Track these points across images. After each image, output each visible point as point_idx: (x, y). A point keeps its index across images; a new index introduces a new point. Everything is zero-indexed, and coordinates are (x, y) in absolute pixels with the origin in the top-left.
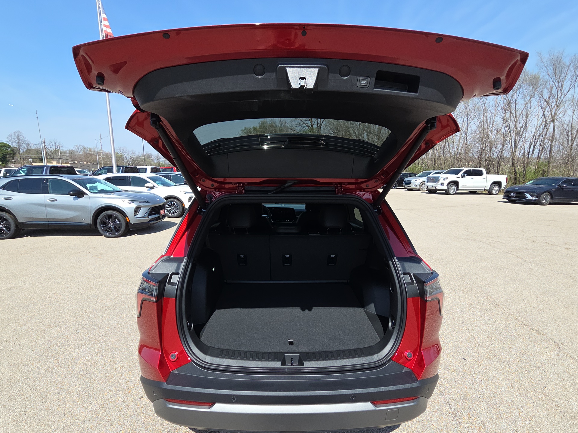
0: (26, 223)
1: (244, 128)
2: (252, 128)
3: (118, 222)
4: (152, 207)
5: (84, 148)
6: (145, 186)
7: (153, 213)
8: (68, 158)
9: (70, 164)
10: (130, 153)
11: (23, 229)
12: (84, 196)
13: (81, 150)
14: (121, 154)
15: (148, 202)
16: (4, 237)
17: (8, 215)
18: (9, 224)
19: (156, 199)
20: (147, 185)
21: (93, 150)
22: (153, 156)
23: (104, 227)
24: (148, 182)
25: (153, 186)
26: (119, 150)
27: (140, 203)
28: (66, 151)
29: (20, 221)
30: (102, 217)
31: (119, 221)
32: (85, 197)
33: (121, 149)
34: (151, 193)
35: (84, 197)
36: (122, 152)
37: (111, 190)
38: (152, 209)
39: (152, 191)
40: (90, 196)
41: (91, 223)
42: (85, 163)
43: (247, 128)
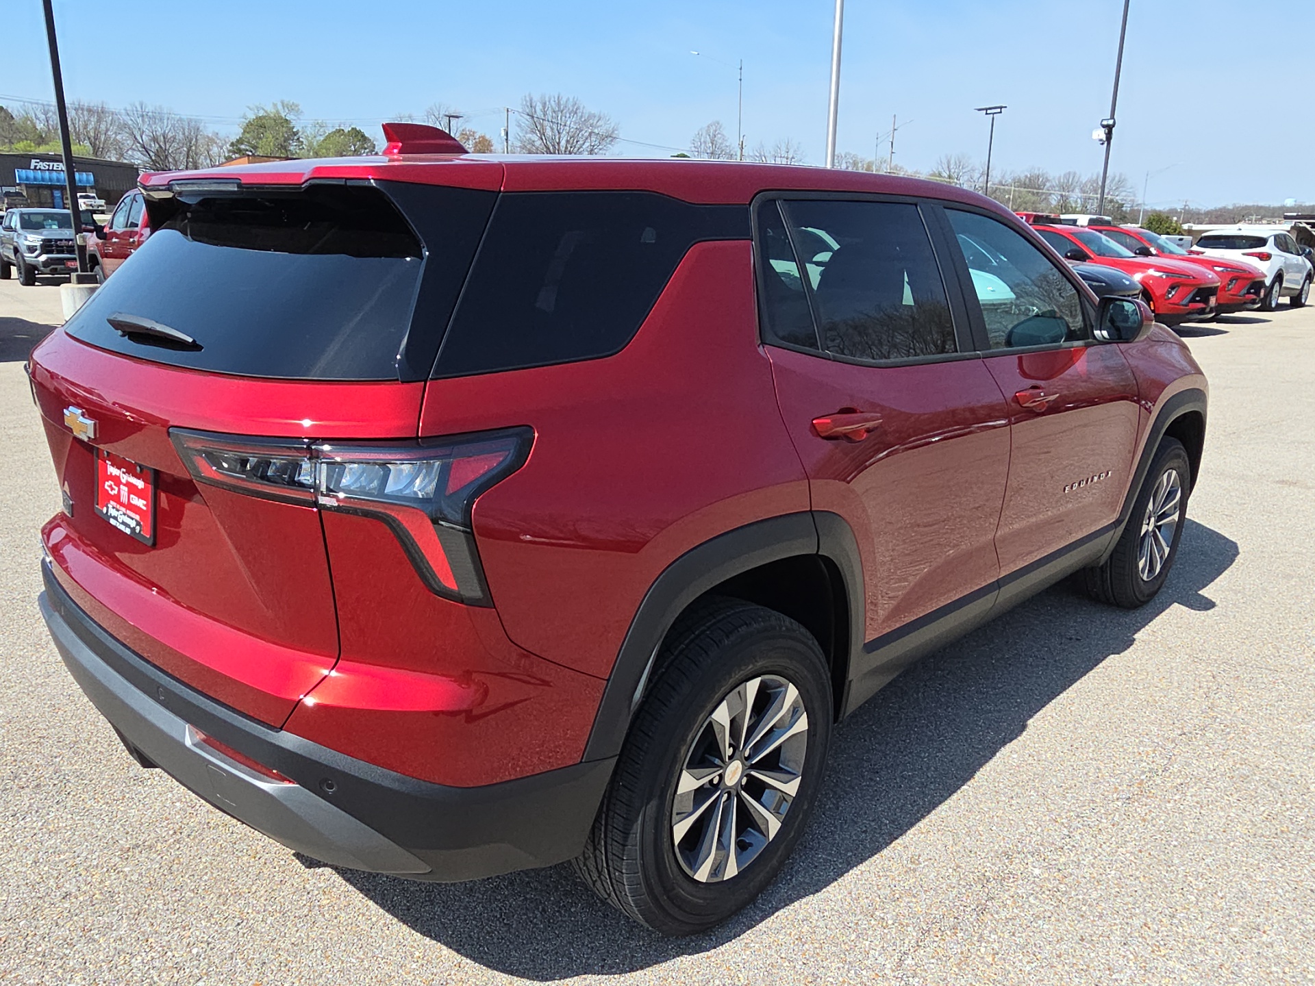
14: (950, 177)
22: (1048, 184)
26: (945, 166)
33: (952, 162)
36: (953, 171)
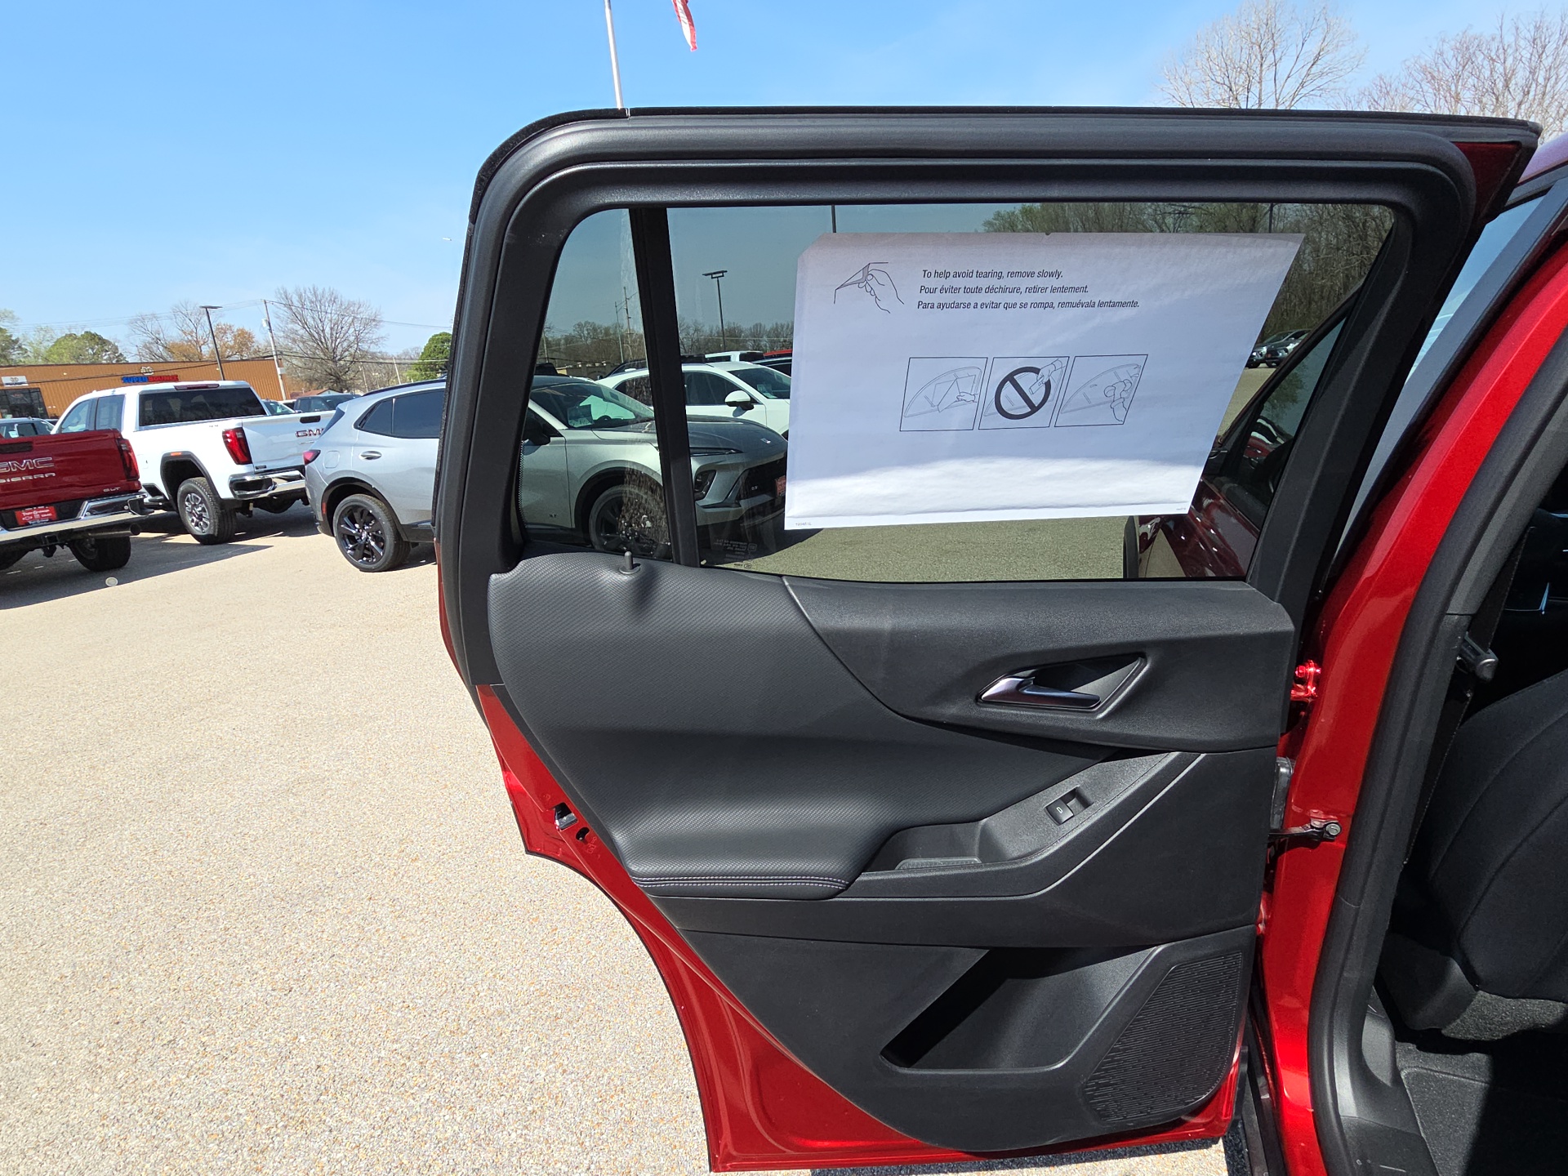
0: (416, 526)
1: (993, 216)
2: (1017, 212)
3: (648, 524)
4: (751, 469)
5: (595, 330)
6: (726, 401)
7: (753, 488)
8: (563, 356)
9: (567, 369)
10: (692, 332)
11: (417, 544)
12: (552, 439)
13: (589, 333)
15: (738, 452)
16: (373, 566)
17: (377, 503)
18: (381, 528)
19: (763, 440)
20: (731, 398)
21: (611, 332)
23: (608, 539)
24: (736, 388)
25: (748, 398)
27: (710, 454)
28: (560, 340)
29: (404, 520)
30: (602, 505)
31: (650, 519)
32: (555, 442)
34: (746, 422)
35: (549, 442)
37: (631, 416)
38: (749, 474)
39: (748, 415)
40: (568, 438)
41: (574, 526)
42: (597, 365)
43: (1002, 213)
